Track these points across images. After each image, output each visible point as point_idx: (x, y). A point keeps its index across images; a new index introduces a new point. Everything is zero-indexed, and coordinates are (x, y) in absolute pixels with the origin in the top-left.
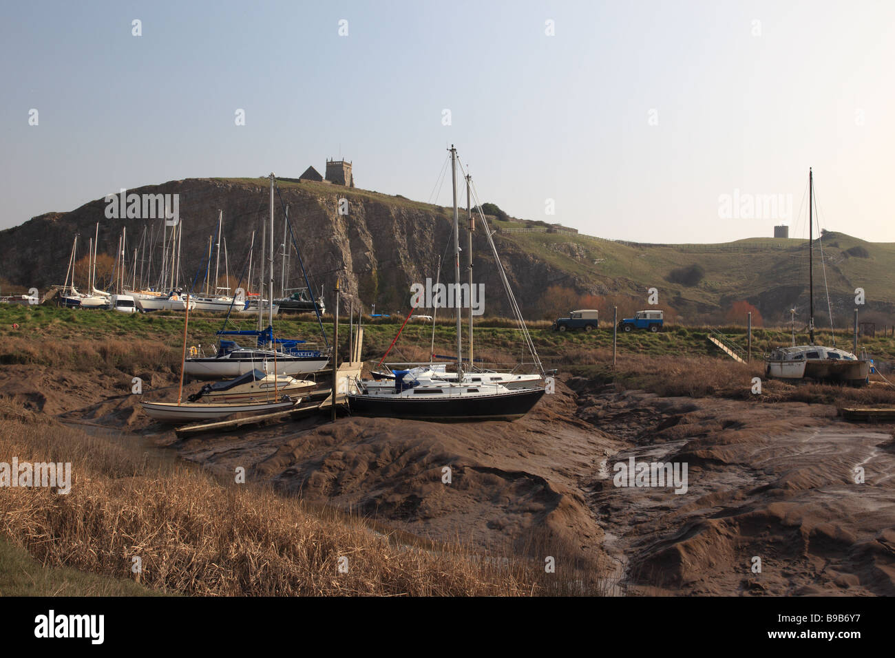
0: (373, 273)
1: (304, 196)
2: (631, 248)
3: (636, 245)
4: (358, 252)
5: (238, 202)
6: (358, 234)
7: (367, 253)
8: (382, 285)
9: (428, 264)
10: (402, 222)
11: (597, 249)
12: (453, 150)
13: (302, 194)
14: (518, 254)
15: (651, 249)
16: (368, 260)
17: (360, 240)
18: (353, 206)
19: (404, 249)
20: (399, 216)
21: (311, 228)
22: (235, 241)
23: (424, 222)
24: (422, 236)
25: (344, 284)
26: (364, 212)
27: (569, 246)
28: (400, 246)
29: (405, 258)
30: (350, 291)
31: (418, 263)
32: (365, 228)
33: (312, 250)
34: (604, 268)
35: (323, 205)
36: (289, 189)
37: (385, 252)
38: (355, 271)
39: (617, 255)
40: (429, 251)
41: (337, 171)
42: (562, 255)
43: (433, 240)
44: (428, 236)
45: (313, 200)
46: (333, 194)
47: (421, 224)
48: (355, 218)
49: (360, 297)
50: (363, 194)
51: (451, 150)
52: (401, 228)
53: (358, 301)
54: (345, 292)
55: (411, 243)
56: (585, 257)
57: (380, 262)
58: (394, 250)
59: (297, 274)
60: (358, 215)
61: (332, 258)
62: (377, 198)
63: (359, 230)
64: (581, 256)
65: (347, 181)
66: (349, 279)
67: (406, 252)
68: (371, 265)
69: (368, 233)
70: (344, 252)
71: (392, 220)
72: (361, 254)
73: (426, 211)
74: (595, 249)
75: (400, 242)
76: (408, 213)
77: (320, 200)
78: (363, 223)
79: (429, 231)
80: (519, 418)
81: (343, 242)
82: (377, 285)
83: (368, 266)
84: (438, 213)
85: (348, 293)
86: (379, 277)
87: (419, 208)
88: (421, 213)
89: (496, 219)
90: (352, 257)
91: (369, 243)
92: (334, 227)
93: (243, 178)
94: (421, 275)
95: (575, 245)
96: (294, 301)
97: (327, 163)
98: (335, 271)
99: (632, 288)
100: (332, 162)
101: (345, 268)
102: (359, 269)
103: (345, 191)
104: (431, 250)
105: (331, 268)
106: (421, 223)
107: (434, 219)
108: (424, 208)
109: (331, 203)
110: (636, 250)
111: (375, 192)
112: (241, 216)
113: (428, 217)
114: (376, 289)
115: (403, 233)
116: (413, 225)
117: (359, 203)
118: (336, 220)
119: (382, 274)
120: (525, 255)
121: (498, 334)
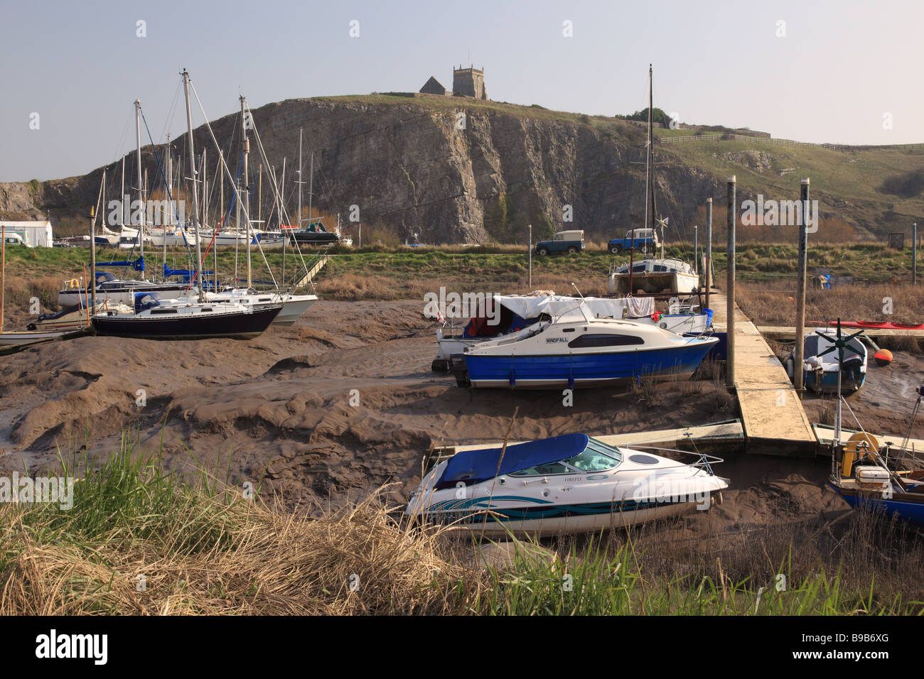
0: (500, 198)
1: (415, 113)
2: (839, 153)
3: (848, 148)
4: (483, 174)
5: (342, 123)
6: (481, 154)
7: (493, 176)
8: (511, 213)
9: (568, 186)
10: (536, 138)
11: (787, 156)
12: (185, 74)
13: (414, 110)
14: (679, 169)
15: (867, 152)
16: (494, 183)
17: (484, 160)
18: (475, 121)
19: (539, 168)
20: (532, 130)
21: (424, 150)
22: (339, 168)
23: (563, 135)
24: (561, 153)
25: (464, 212)
26: (490, 127)
27: (747, 155)
28: (533, 165)
29: (540, 179)
30: (471, 220)
31: (555, 183)
32: (490, 146)
33: (427, 174)
34: (791, 180)
35: (438, 121)
36: (399, 105)
37: (516, 173)
38: (479, 197)
39: (815, 163)
40: (569, 170)
41: (464, 81)
42: (737, 167)
43: (575, 156)
44: (568, 152)
45: (426, 117)
46: (451, 108)
47: (559, 138)
48: (478, 135)
49: (486, 227)
50: (490, 107)
51: (183, 74)
52: (536, 144)
53: (483, 231)
54: (465, 221)
55: (547, 162)
56: (769, 167)
57: (509, 185)
58: (526, 171)
59: (410, 203)
60: (482, 131)
61: (450, 183)
62: (506, 110)
63: (483, 149)
64: (764, 166)
65: (478, 91)
66: (470, 207)
67: (541, 173)
68: (498, 189)
69: (494, 151)
70: (464, 175)
71: (523, 135)
72: (486, 177)
73: (565, 122)
74: (786, 156)
75: (533, 161)
76: (544, 125)
77: (434, 117)
78: (488, 140)
79: (570, 147)
80: (256, 336)
81: (464, 164)
82: (505, 212)
83: (494, 190)
84: (580, 124)
85: (470, 223)
86: (508, 203)
87: (557, 118)
88: (560, 125)
89: (660, 127)
90: (476, 181)
91: (496, 163)
92: (452, 147)
93: (349, 96)
94: (558, 199)
95: (756, 154)
96: (310, 232)
97: (455, 71)
98: (454, 198)
99: (828, 203)
100: (460, 70)
101: (466, 193)
102: (484, 194)
103: (468, 104)
104: (571, 168)
105: (448, 195)
106: (560, 136)
107: (575, 131)
108: (563, 119)
109: (449, 119)
110: (847, 154)
111: (505, 103)
112: (345, 139)
113: (568, 129)
114: (504, 217)
115: (537, 149)
116: (549, 139)
117: (484, 117)
118: (455, 138)
119: (511, 197)
120: (687, 169)
121: (471, 261)
